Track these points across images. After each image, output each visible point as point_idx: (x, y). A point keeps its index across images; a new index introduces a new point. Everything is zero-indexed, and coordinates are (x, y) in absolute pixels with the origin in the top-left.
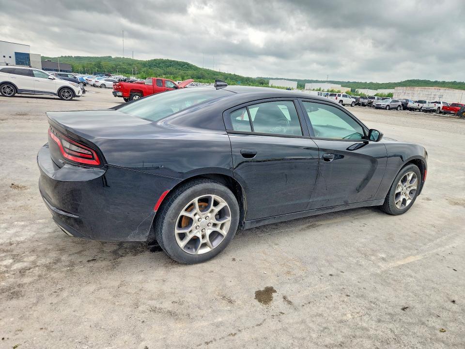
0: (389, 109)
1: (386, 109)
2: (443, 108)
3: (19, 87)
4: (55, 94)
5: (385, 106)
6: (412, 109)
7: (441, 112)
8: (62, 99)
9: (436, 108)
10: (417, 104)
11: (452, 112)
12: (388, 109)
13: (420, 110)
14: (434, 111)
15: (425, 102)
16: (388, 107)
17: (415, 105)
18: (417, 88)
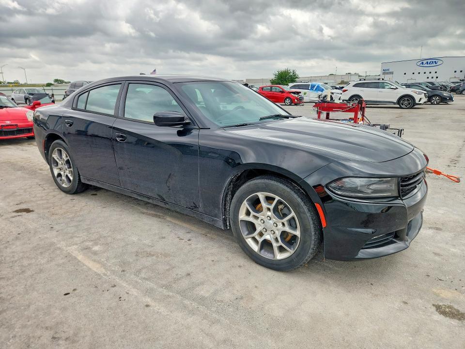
3: (365, 99)
4: (394, 103)
8: (401, 108)
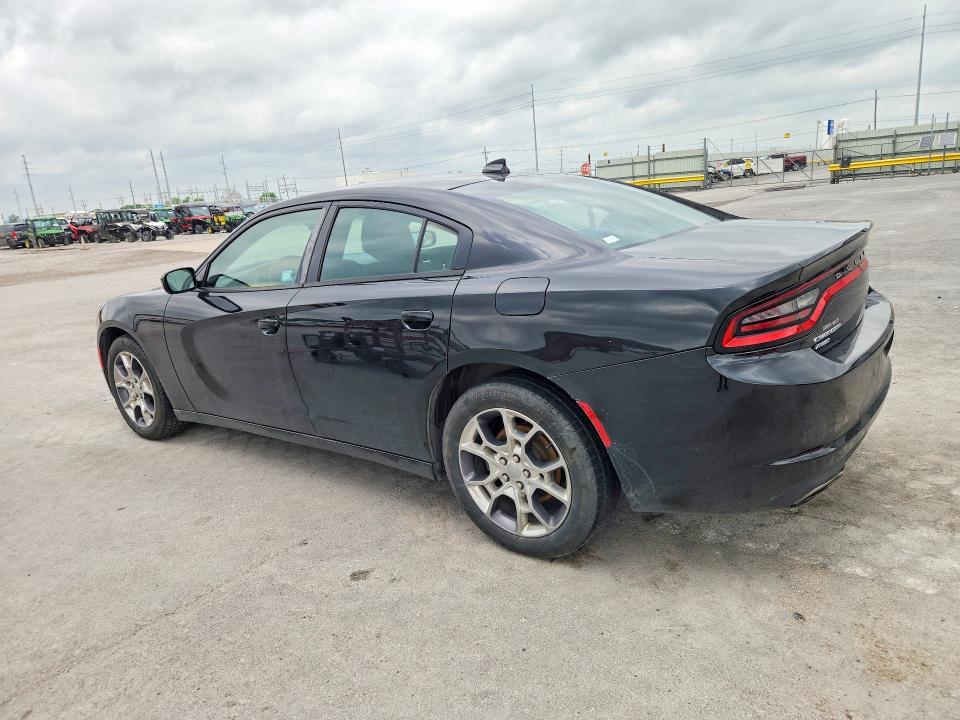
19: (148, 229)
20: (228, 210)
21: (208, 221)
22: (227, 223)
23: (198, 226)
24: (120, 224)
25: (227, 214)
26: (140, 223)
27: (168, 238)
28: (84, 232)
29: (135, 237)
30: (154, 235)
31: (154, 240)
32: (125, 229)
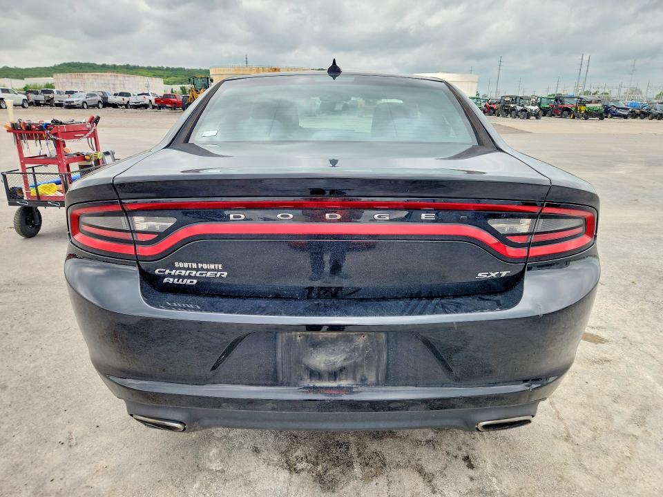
0: (88, 107)
1: (83, 107)
2: (157, 101)
5: (80, 103)
6: (115, 106)
7: (154, 107)
9: (147, 102)
10: (121, 98)
11: (167, 106)
12: (85, 107)
13: (126, 106)
14: (146, 106)
15: (128, 95)
16: (85, 104)
17: (119, 99)
18: (86, 75)
19: (526, 111)
20: (590, 102)
21: (573, 109)
22: (585, 111)
23: (565, 112)
24: (512, 106)
25: (588, 105)
26: (523, 105)
27: (537, 118)
28: (492, 108)
29: (517, 116)
30: (528, 115)
31: (528, 118)
32: (513, 109)
